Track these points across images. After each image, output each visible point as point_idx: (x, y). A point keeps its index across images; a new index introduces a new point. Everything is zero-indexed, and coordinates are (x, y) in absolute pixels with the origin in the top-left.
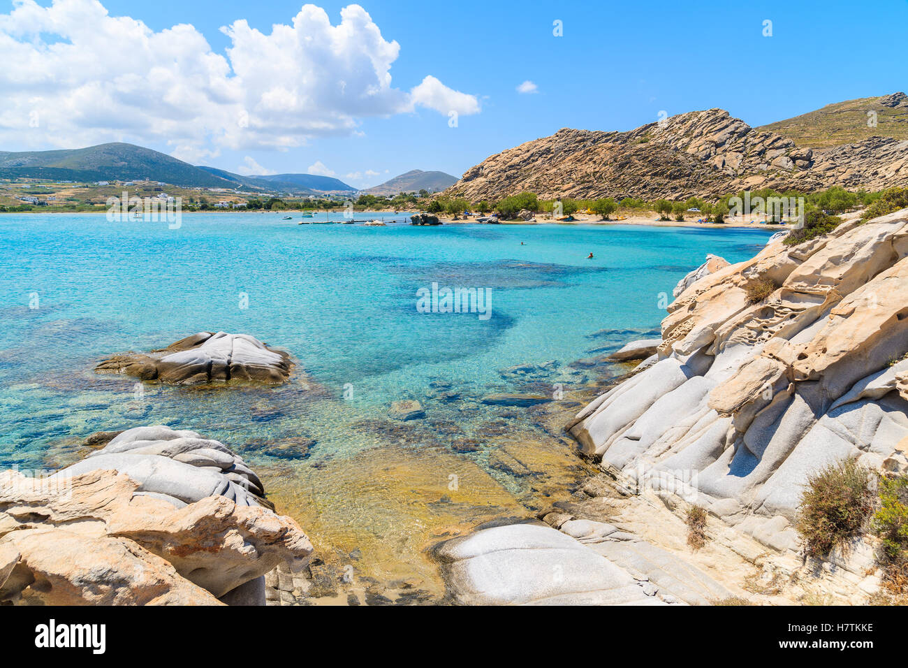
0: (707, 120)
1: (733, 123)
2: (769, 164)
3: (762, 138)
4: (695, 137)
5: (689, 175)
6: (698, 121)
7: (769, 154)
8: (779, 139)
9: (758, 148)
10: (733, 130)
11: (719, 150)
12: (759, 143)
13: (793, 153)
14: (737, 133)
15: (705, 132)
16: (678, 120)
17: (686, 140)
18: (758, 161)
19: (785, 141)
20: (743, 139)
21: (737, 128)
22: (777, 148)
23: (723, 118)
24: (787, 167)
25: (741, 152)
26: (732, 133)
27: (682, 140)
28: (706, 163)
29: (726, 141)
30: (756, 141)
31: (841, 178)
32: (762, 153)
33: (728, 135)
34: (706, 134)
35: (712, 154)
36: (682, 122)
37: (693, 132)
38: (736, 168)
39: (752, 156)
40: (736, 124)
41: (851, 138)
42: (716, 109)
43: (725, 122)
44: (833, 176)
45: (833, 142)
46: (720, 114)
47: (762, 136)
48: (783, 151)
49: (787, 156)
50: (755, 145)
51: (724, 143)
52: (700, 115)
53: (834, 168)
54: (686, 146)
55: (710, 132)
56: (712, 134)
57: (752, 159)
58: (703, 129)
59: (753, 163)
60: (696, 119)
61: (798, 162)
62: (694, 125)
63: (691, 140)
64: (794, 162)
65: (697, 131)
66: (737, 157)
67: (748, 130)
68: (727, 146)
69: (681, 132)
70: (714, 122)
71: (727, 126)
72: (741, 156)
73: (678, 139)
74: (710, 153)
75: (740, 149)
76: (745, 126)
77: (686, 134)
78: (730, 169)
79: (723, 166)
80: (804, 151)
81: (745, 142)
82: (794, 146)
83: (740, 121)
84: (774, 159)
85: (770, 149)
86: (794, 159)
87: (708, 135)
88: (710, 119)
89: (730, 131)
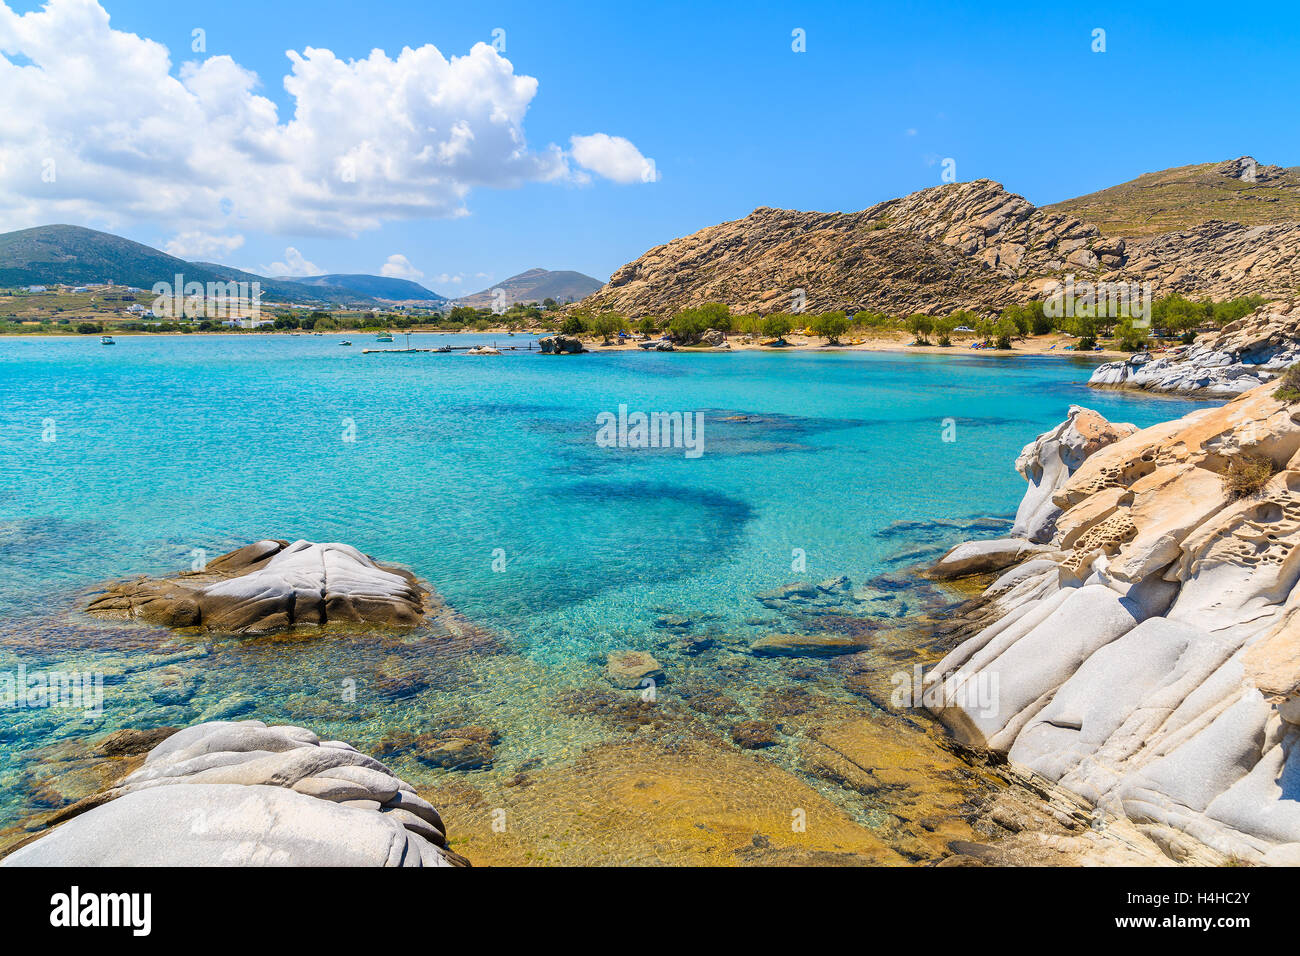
0: (971, 197)
1: (1009, 200)
2: (1064, 261)
3: (1052, 223)
4: (955, 221)
5: (948, 277)
6: (959, 198)
7: (1063, 247)
8: (1077, 223)
9: (1047, 237)
10: (1009, 210)
11: (991, 241)
12: (1048, 229)
13: (1097, 245)
14: (1015, 215)
15: (969, 214)
16: (929, 196)
17: (941, 225)
18: (1047, 256)
19: (1086, 228)
20: (1024, 224)
21: (1015, 208)
22: (1075, 238)
23: (995, 194)
24: (1089, 265)
25: (1022, 243)
26: (1009, 215)
27: (936, 225)
28: (972, 259)
29: (999, 227)
30: (1044, 227)
31: (1167, 281)
32: (1052, 245)
33: (1003, 219)
34: (971, 217)
35: (981, 246)
36: (935, 199)
37: (951, 214)
38: (1015, 266)
39: (1038, 250)
40: (1014, 203)
41: (1179, 222)
42: (984, 180)
43: (998, 200)
44: (1156, 278)
45: (1152, 228)
46: (990, 187)
47: (1051, 220)
48: (1083, 241)
49: (1088, 249)
50: (1042, 233)
51: (996, 230)
52: (961, 189)
53: (1157, 266)
54: (941, 234)
55: (976, 214)
56: (980, 216)
57: (1038, 253)
58: (966, 209)
59: (1039, 259)
60: (955, 195)
61: (1105, 258)
62: (952, 203)
63: (949, 226)
64: (1099, 258)
65: (957, 212)
66: (1016, 251)
67: (1031, 211)
68: (1001, 234)
69: (934, 214)
70: (981, 198)
71: (1000, 206)
72: (1022, 249)
73: (930, 224)
74: (978, 245)
75: (1021, 239)
76: (1027, 206)
77: (942, 217)
78: (1007, 268)
79: (996, 265)
80: (1113, 242)
81: (1027, 229)
82: (1099, 234)
83: (1019, 198)
84: (1070, 253)
85: (1064, 239)
86: (1099, 254)
87: (974, 218)
88: (976, 195)
89: (1005, 212)
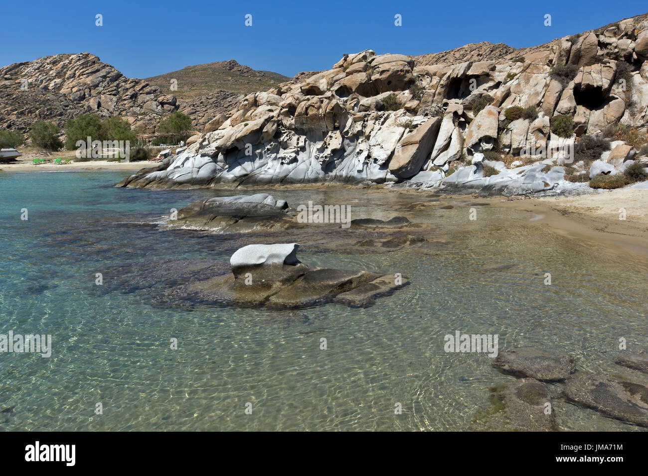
0: (78, 63)
1: (104, 67)
2: (142, 107)
3: (133, 84)
4: (68, 79)
5: (61, 114)
6: (70, 63)
7: (140, 99)
8: (147, 85)
9: (130, 93)
10: (105, 74)
11: (93, 92)
12: (131, 88)
13: (160, 99)
14: (109, 77)
15: (77, 74)
16: (48, 61)
17: (58, 81)
18: (131, 104)
19: (153, 88)
20: (115, 84)
21: (109, 73)
22: (148, 93)
23: (94, 63)
24: (156, 110)
25: (114, 95)
26: (105, 77)
27: (55, 80)
28: (79, 103)
29: (99, 84)
30: (128, 86)
31: (201, 121)
32: (134, 97)
33: (101, 79)
34: (79, 76)
35: (87, 96)
36: (54, 63)
37: (65, 73)
38: (111, 110)
39: (125, 100)
40: (107, 69)
41: (205, 91)
42: (86, 53)
43: (96, 67)
44: (195, 119)
45: (193, 93)
46: (91, 58)
47: (132, 82)
48: (152, 96)
49: (156, 100)
50: (127, 89)
51: (96, 86)
52: (71, 58)
53: (196, 112)
54: (58, 87)
55: (82, 75)
56: (85, 76)
57: (126, 102)
58: (75, 71)
59: (126, 106)
60: (67, 61)
61: (166, 106)
62: (64, 67)
63: (64, 81)
64: (163, 106)
65: (69, 73)
66: (111, 100)
67: (119, 76)
68: (100, 89)
69: (53, 73)
70: (85, 65)
71: (98, 71)
72: (115, 99)
73: (50, 80)
74: (84, 95)
75: (113, 92)
76: (116, 72)
77: (59, 75)
78: (106, 111)
79: (98, 108)
80: (169, 97)
81: (117, 86)
82: (161, 92)
83: (111, 66)
84: (145, 103)
85: (141, 94)
86: (162, 104)
87: (81, 77)
88: (81, 62)
89: (102, 74)
